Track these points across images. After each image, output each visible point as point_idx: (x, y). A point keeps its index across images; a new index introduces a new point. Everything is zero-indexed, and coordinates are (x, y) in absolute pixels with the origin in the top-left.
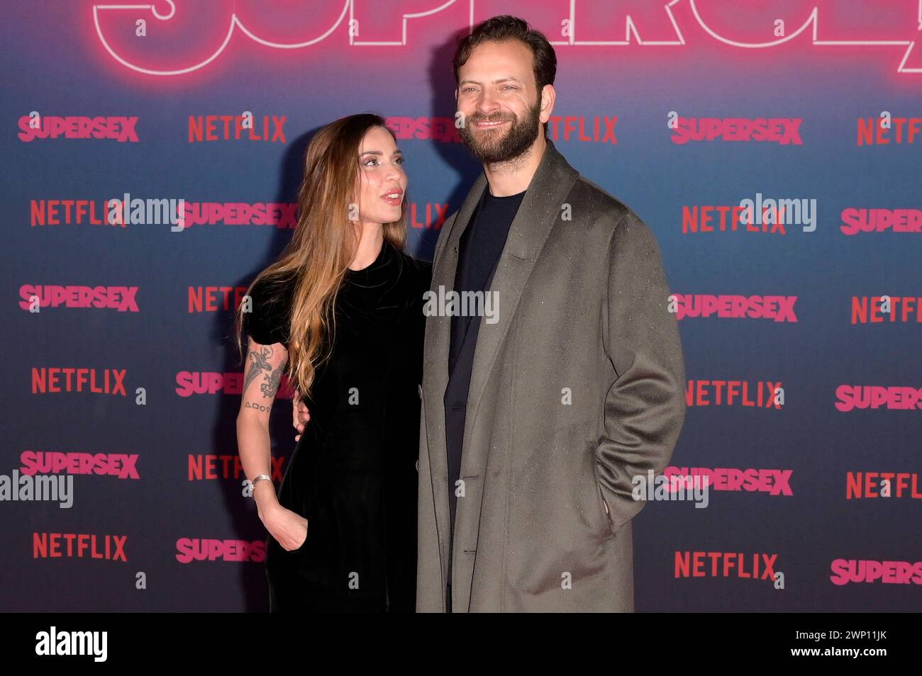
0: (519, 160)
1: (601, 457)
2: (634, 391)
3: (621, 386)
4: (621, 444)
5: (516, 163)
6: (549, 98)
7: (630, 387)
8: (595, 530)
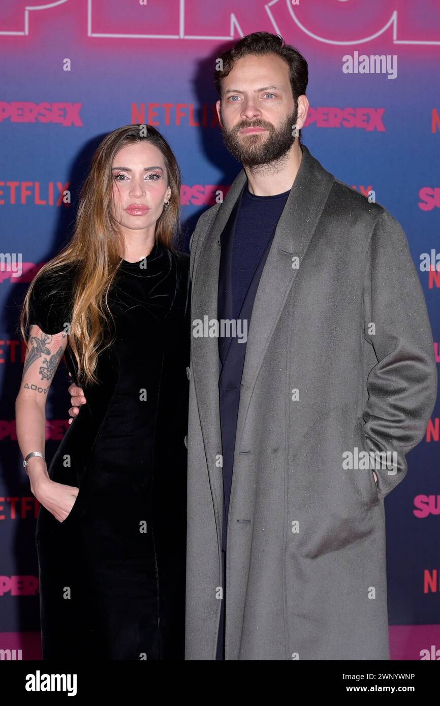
0: (279, 163)
1: (371, 433)
2: (396, 371)
3: (383, 367)
4: (386, 420)
5: (276, 166)
6: (303, 107)
7: (392, 369)
8: (366, 498)
